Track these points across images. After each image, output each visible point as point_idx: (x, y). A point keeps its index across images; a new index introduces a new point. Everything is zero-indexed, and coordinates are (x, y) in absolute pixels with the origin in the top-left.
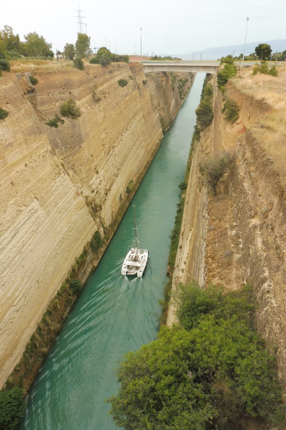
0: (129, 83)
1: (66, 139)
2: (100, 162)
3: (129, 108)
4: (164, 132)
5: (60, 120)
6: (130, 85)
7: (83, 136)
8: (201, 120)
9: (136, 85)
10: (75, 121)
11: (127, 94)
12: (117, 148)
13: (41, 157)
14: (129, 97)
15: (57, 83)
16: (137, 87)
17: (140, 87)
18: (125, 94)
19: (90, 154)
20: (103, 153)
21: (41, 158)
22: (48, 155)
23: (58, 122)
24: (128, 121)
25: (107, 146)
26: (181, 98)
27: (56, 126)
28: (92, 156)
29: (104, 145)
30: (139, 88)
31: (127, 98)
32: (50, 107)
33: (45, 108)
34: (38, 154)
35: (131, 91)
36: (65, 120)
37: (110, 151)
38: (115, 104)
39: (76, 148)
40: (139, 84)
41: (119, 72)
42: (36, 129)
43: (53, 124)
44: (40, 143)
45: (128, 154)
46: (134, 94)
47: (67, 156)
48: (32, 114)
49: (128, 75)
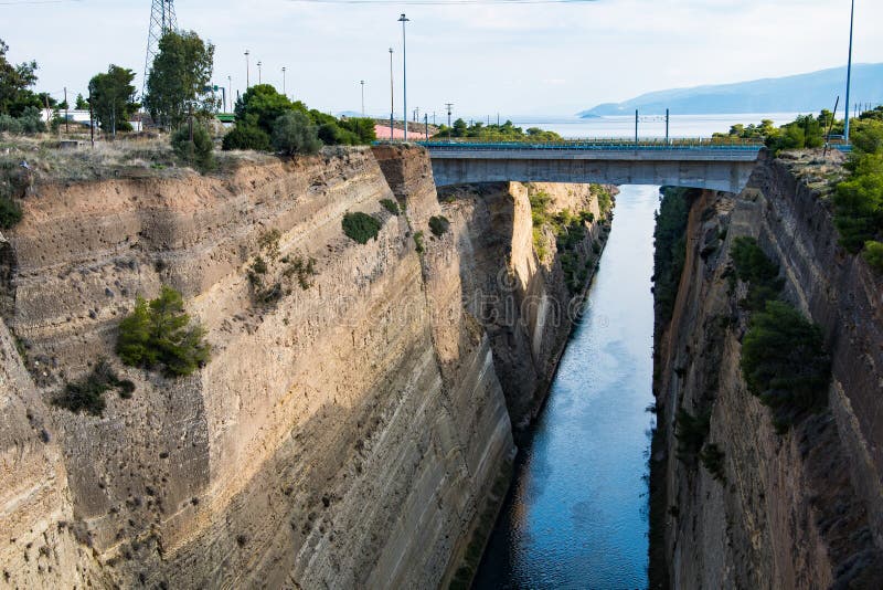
0: (385, 228)
1: (135, 465)
2: (272, 574)
3: (385, 331)
4: (515, 429)
5: (113, 380)
6: (387, 236)
7: (211, 454)
8: (773, 381)
9: (407, 235)
10: (180, 385)
11: (378, 273)
12: (339, 506)
13: (34, 553)
14: (387, 282)
15: (106, 223)
16: (411, 243)
17: (424, 246)
18: (368, 272)
19: (234, 537)
20: (286, 528)
21: (32, 558)
22: (65, 544)
23: (104, 389)
24: (383, 383)
25: (301, 497)
26: (570, 286)
27: (97, 408)
28: (241, 541)
29: (288, 492)
30: (419, 249)
31: (378, 290)
32: (71, 324)
33: (49, 331)
34: (24, 539)
35: (392, 260)
36: (136, 382)
37: (312, 518)
38: (333, 315)
39: (180, 506)
40: (420, 234)
41: (347, 183)
42: (26, 424)
43: (82, 398)
44: (37, 486)
45: (382, 532)
46: (402, 271)
47: (136, 548)
48: (9, 356)
49: (379, 195)
